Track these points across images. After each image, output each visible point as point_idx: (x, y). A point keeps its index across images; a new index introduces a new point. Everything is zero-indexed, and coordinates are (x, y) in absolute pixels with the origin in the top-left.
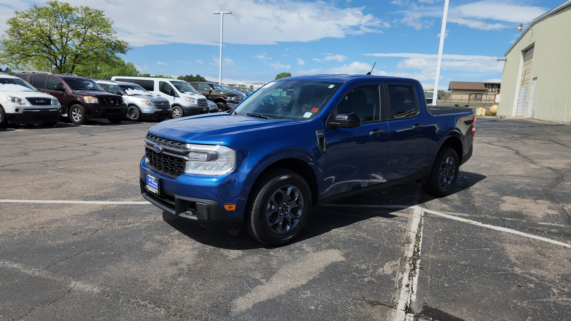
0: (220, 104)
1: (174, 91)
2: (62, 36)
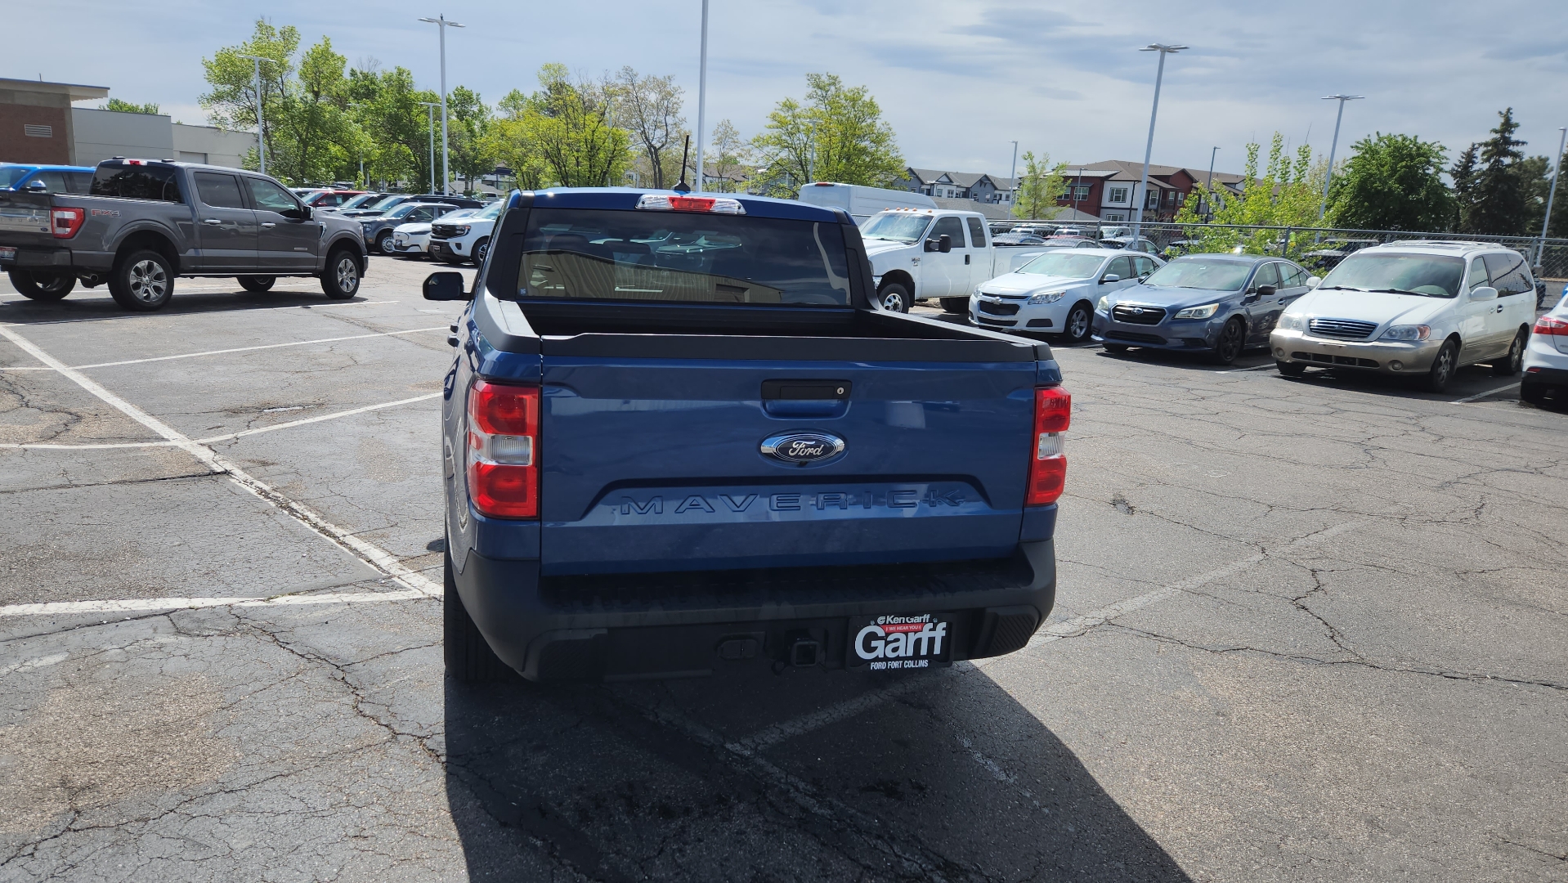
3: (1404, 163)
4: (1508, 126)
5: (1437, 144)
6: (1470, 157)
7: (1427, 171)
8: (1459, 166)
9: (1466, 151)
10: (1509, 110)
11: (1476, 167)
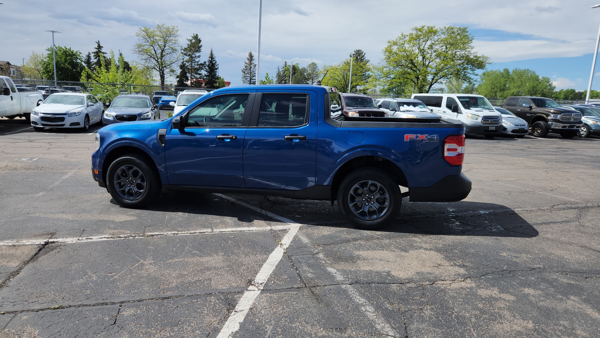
0: (541, 124)
1: (459, 107)
2: (423, 58)
3: (69, 58)
4: (99, 47)
5: (79, 51)
6: (89, 57)
7: (77, 61)
8: (86, 60)
9: (87, 55)
10: (99, 41)
11: (91, 61)
